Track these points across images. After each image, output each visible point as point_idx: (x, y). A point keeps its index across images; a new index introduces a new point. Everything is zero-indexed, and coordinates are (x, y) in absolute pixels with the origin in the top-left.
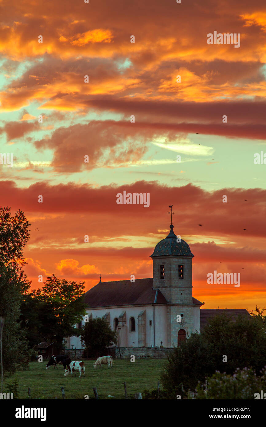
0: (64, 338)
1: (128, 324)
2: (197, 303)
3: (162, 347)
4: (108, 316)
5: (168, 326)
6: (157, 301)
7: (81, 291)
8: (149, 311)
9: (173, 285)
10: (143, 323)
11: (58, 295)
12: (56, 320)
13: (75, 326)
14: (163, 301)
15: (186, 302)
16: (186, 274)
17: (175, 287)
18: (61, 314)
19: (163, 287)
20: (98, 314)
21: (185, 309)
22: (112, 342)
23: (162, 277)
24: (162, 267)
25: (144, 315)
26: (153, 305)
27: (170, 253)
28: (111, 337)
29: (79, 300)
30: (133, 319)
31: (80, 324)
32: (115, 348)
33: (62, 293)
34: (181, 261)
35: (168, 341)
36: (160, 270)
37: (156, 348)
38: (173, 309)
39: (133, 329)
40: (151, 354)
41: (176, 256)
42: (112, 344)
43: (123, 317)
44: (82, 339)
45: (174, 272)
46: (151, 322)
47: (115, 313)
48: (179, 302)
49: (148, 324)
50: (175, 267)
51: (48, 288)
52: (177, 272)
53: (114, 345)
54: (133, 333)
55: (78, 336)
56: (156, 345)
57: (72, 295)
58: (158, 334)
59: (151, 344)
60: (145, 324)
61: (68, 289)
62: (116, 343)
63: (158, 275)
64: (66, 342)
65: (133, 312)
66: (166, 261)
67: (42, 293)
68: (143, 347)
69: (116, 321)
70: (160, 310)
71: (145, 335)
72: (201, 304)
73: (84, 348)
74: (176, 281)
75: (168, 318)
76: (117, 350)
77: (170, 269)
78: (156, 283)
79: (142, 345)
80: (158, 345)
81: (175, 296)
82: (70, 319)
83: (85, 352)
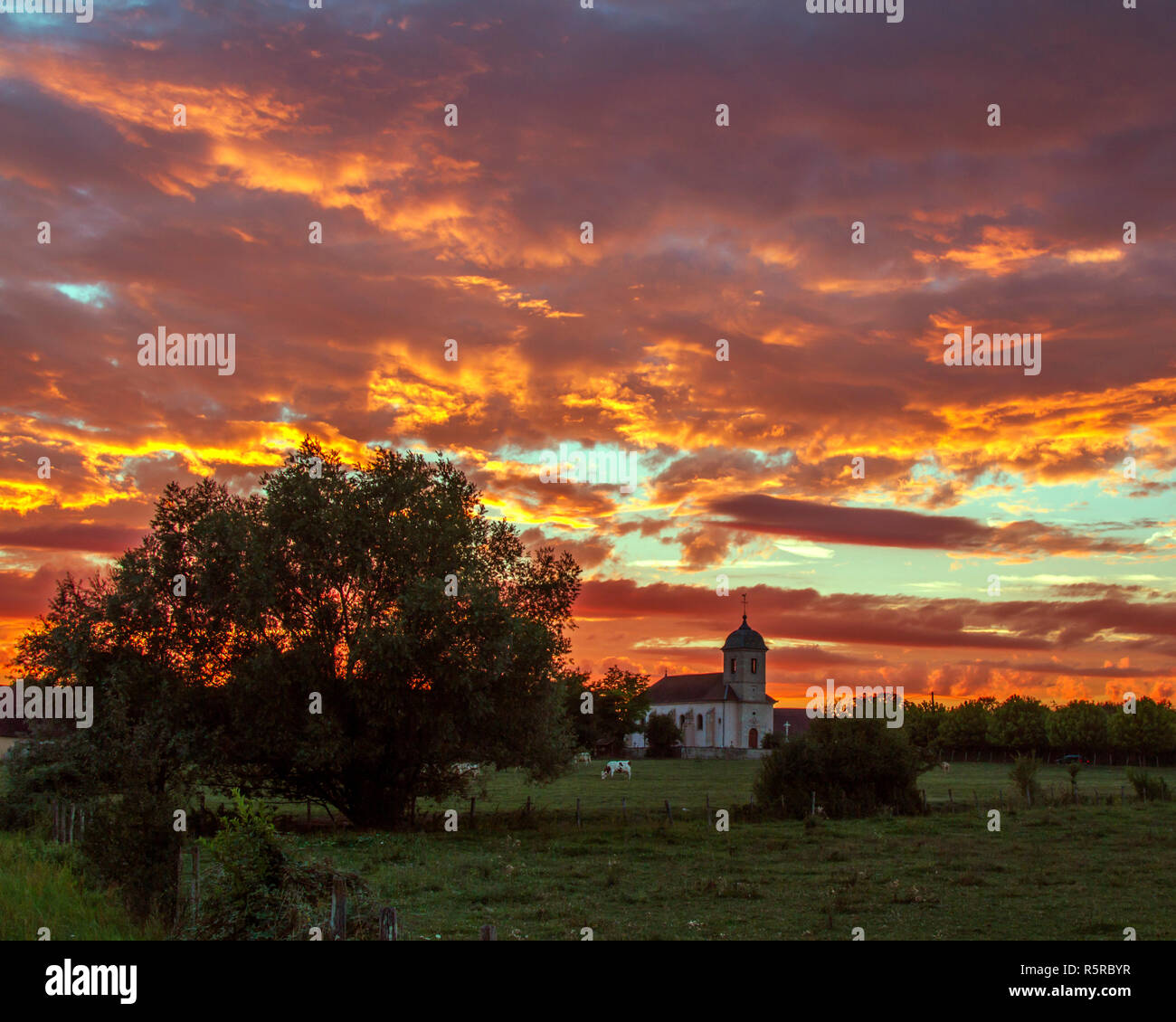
0: (626, 735)
1: (695, 722)
2: (770, 701)
3: (732, 747)
4: (673, 712)
5: (739, 725)
6: (728, 697)
7: (646, 684)
8: (719, 708)
9: (745, 680)
10: (712, 720)
11: (620, 687)
12: (617, 715)
13: (638, 722)
14: (734, 697)
15: (759, 699)
16: (759, 668)
17: (747, 682)
18: (622, 709)
19: (734, 682)
20: (661, 710)
21: (757, 706)
22: (677, 741)
23: (733, 671)
24: (733, 660)
25: (712, 712)
26: (723, 701)
27: (743, 645)
28: (677, 735)
29: (643, 693)
30: (700, 717)
31: (643, 720)
32: (681, 747)
33: (625, 686)
34: (753, 654)
35: (739, 741)
36: (731, 664)
37: (725, 748)
38: (745, 706)
39: (700, 726)
40: (720, 755)
41: (748, 649)
42: (677, 743)
43: (689, 714)
44: (645, 737)
45: (747, 667)
46: (720, 720)
47: (681, 709)
48: (751, 699)
49: (717, 721)
50: (747, 660)
51: (610, 680)
52: (750, 666)
53: (680, 744)
54: (700, 731)
55: (641, 733)
56: (725, 745)
57: (636, 688)
58: (727, 734)
59: (719, 744)
60: (714, 722)
61: (631, 681)
62: (682, 741)
63: (729, 669)
64: (627, 739)
65: (700, 709)
66: (738, 653)
67: (603, 685)
68: (711, 747)
69: (683, 718)
70: (730, 708)
71: (713, 733)
72: (775, 702)
73: (647, 746)
74: (748, 676)
75: (739, 714)
76: (683, 749)
77: (742, 663)
78: (727, 678)
79: (710, 744)
80: (728, 744)
81: (747, 691)
82: (632, 713)
83: (648, 751)
